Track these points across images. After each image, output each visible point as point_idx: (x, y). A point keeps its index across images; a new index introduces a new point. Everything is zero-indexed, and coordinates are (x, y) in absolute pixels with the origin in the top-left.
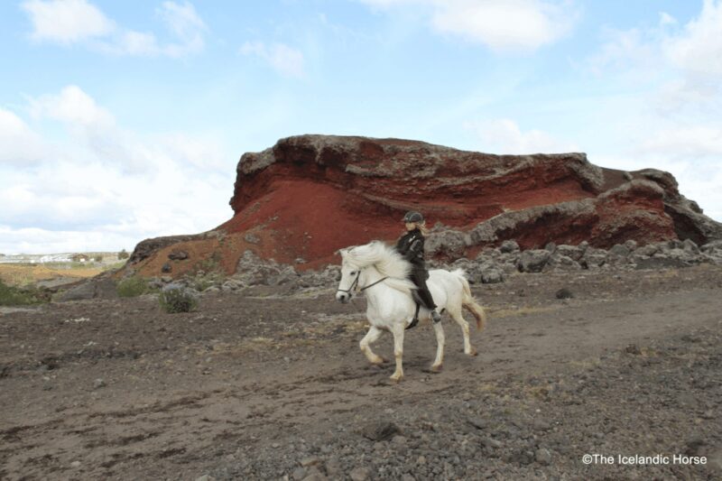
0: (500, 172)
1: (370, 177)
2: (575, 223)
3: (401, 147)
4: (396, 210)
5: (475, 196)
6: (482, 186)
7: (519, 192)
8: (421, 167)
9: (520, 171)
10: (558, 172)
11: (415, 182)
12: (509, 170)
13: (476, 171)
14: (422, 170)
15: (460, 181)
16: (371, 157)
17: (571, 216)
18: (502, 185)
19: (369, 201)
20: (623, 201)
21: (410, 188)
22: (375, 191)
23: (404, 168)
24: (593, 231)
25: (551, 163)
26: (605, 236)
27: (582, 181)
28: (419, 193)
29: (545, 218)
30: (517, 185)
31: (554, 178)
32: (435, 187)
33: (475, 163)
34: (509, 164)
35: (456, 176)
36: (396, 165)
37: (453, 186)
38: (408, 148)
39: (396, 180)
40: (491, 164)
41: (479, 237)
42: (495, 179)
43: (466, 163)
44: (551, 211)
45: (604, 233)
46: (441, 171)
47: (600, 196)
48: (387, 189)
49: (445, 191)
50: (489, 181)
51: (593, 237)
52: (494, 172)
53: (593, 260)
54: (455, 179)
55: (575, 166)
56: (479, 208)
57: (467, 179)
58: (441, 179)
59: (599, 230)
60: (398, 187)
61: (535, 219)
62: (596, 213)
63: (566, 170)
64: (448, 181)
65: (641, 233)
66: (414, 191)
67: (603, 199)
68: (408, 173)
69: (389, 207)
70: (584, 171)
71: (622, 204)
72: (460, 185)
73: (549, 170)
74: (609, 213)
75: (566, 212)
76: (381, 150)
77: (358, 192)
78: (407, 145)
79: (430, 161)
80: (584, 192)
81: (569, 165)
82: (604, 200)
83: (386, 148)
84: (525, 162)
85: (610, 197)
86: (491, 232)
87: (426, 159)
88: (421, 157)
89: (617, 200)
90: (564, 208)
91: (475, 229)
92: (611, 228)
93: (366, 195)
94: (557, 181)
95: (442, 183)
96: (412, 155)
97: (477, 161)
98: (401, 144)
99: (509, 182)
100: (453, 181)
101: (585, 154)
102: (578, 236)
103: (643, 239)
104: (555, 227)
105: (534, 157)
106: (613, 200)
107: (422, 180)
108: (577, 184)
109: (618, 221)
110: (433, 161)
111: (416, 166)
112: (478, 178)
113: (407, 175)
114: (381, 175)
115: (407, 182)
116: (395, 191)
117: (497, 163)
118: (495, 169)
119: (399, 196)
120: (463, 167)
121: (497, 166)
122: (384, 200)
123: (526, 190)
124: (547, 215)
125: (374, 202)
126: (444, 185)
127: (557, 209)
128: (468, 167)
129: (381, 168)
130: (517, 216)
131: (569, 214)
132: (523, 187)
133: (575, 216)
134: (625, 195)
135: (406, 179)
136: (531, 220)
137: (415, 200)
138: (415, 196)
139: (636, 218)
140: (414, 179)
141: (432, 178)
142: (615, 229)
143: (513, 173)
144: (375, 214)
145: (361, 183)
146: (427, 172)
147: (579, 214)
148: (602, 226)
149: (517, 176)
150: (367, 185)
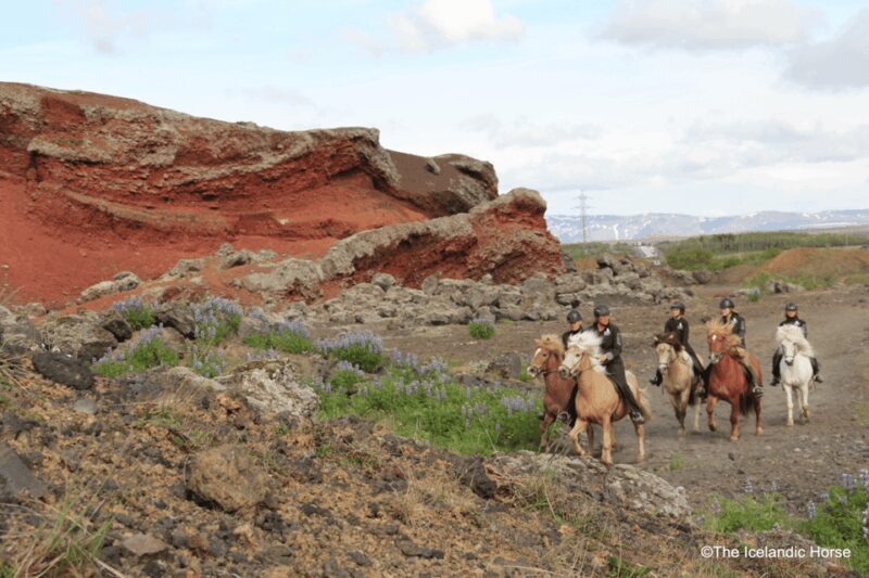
0: (269, 160)
1: (74, 163)
2: (447, 249)
3: (113, 110)
4: (123, 220)
5: (234, 198)
6: (244, 181)
7: (297, 192)
8: (151, 147)
9: (296, 159)
10: (345, 160)
11: (146, 174)
12: (282, 157)
13: (236, 157)
14: (153, 152)
15: (212, 173)
16: (63, 125)
17: (443, 239)
18: (274, 180)
19: (79, 204)
20: (504, 218)
21: (140, 183)
22: (85, 188)
23: (126, 148)
24: (470, 259)
25: (336, 145)
26: (486, 265)
27: (375, 175)
28: (154, 191)
29: (411, 241)
30: (293, 180)
31: (337, 170)
32: (177, 182)
33: (234, 143)
34: (280, 146)
35: (206, 164)
36: (113, 143)
37: (203, 180)
38: (127, 113)
39: (116, 168)
40: (256, 145)
41: (334, 267)
42: (264, 170)
43: (220, 142)
44: (420, 231)
45: (486, 261)
46: (183, 156)
47: (475, 210)
48: (104, 183)
49: (192, 188)
50: (255, 173)
51: (471, 267)
52: (258, 159)
53: (507, 298)
54: (204, 169)
55: (367, 150)
56: (241, 217)
57: (224, 170)
58: (184, 169)
59: (478, 258)
60: (121, 181)
61: (397, 243)
62: (474, 235)
63: (356, 158)
64: (195, 172)
65: (529, 263)
66: (146, 188)
67: (479, 214)
68: (133, 156)
69: (111, 215)
70: (376, 157)
71: (503, 222)
72: (213, 180)
73: (333, 157)
74: (490, 234)
75: (438, 232)
76: (81, 114)
77: (57, 187)
78: (125, 109)
79: (166, 138)
80: (377, 192)
81: (360, 149)
82: (480, 217)
83: (90, 111)
84: (303, 144)
85: (489, 212)
86: (348, 260)
87: (158, 135)
88: (151, 130)
89: (497, 216)
90: (437, 227)
91: (327, 257)
92: (494, 255)
93: (70, 194)
94: (343, 174)
95: (187, 175)
96: (134, 126)
97: (235, 139)
98: (110, 105)
99: (282, 175)
100: (202, 173)
101: (377, 131)
102: (450, 265)
103: (532, 270)
104: (424, 254)
105: (313, 134)
106: (493, 216)
107: (156, 170)
108: (368, 178)
109: (503, 246)
110: (168, 137)
111: (144, 146)
112: (239, 168)
113: (132, 161)
114: (94, 160)
115: (134, 172)
116: (116, 187)
117: (263, 144)
118: (260, 154)
119: (125, 196)
120: (215, 150)
121: (262, 149)
122: (102, 203)
123: (305, 188)
124: (415, 236)
125: (87, 206)
126: (190, 178)
127: (428, 229)
128: (223, 150)
129: (89, 148)
130: (374, 237)
131: (442, 235)
132: (300, 185)
133: (447, 239)
134: (507, 210)
135: (132, 168)
136: (393, 243)
137: (149, 204)
138: (148, 197)
139: (524, 242)
140: (144, 167)
141: (170, 166)
142: (499, 257)
143: (288, 162)
144: (87, 226)
145: (58, 171)
146: (163, 157)
147: (454, 235)
148: (482, 252)
149: (293, 165)
150: (70, 177)
